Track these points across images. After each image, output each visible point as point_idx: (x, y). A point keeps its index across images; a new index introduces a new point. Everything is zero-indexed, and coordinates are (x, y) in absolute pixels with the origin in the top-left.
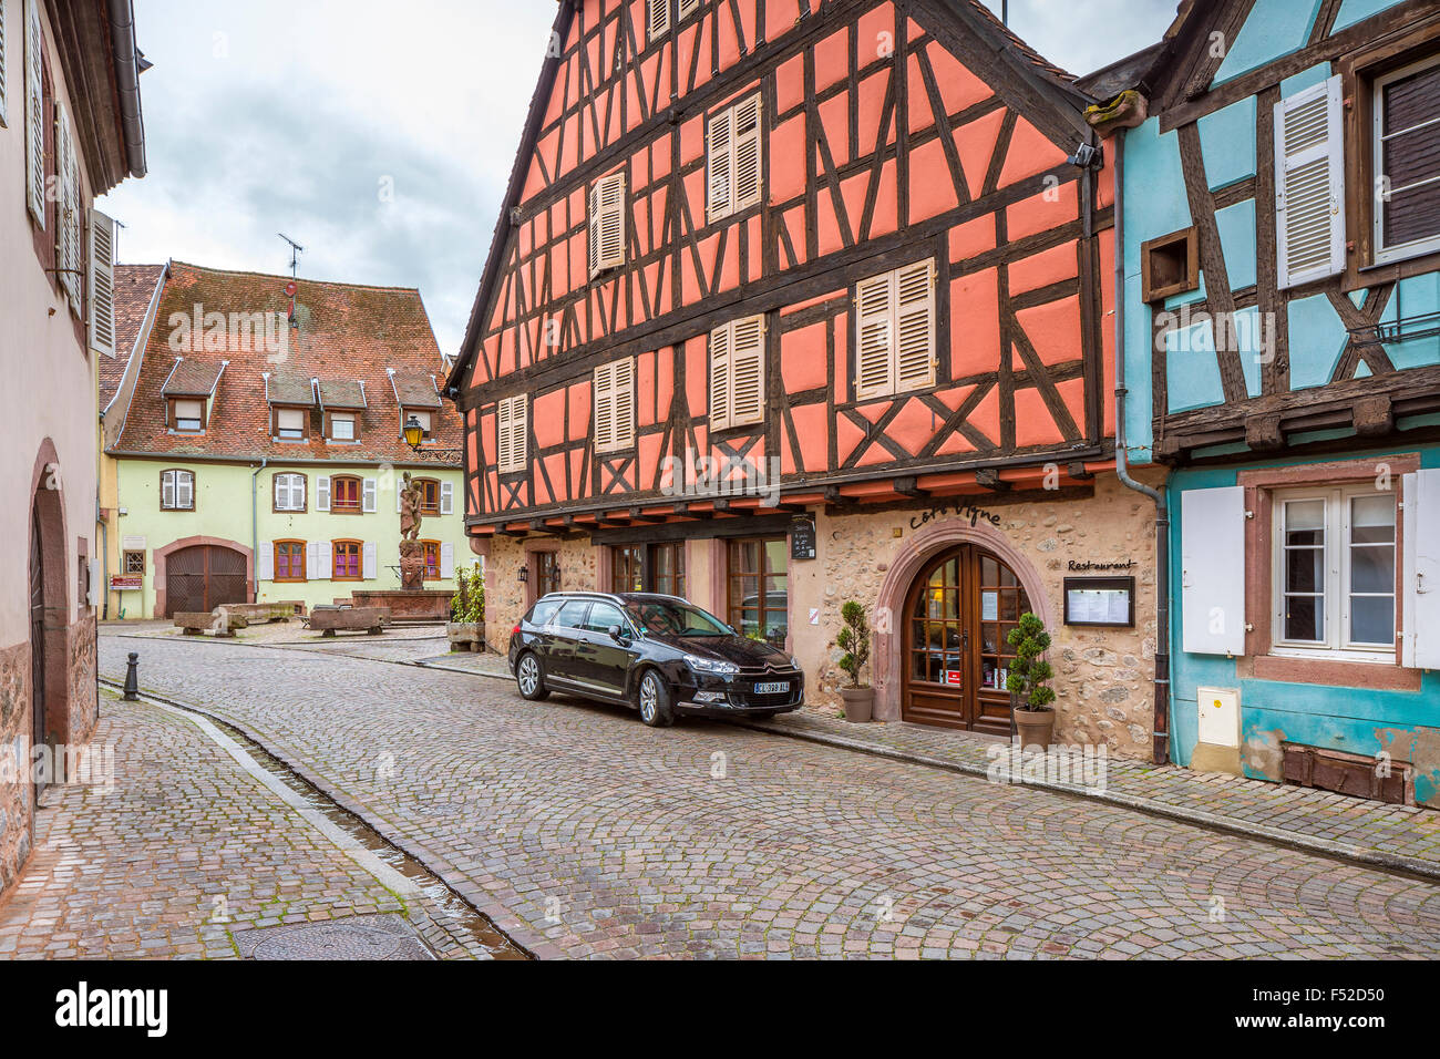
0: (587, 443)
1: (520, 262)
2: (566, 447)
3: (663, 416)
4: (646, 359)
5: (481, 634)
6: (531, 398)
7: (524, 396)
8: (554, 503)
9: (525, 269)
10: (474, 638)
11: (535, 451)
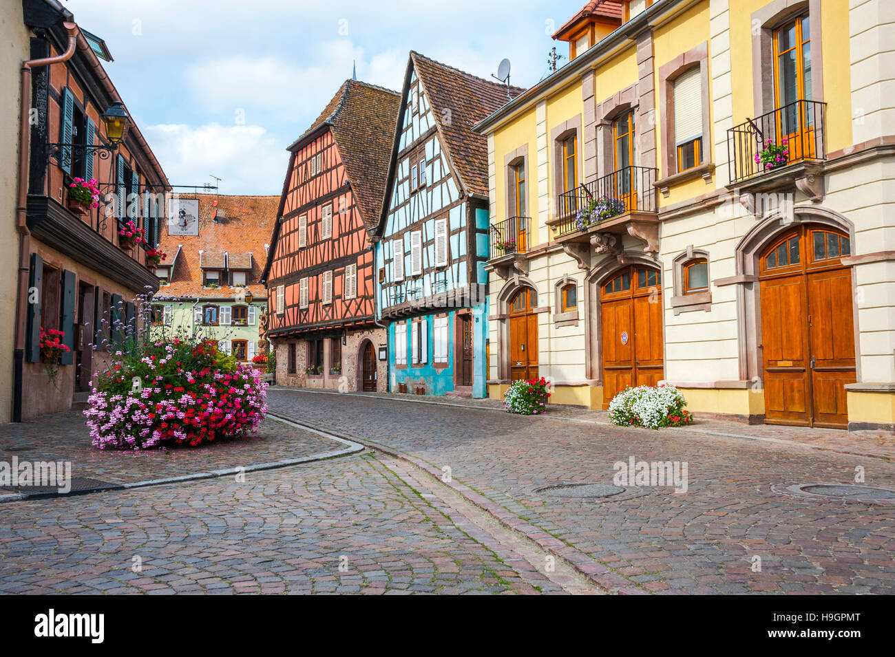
0: (298, 305)
1: (282, 237)
2: (293, 306)
3: (314, 299)
4: (311, 278)
5: (274, 377)
6: (285, 287)
7: (283, 286)
8: (290, 326)
9: (284, 239)
10: (272, 379)
11: (286, 307)
